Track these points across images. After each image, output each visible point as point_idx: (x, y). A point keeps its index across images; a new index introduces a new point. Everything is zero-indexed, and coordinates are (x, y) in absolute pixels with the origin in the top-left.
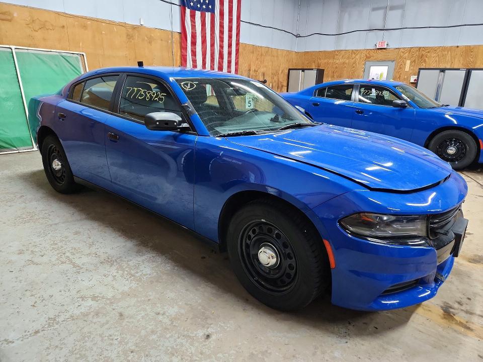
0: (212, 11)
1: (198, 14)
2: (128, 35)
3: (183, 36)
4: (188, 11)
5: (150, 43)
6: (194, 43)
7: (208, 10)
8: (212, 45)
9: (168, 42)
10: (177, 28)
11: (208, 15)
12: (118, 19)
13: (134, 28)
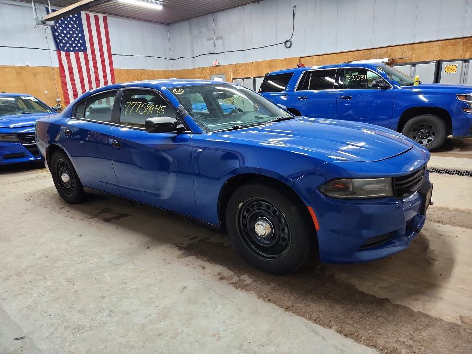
0: (85, 51)
1: (72, 54)
2: (17, 73)
3: (62, 69)
4: (63, 53)
5: (35, 75)
6: (71, 72)
7: (80, 50)
8: (88, 72)
9: (49, 74)
10: (56, 64)
11: (81, 54)
12: (8, 64)
13: (21, 68)
